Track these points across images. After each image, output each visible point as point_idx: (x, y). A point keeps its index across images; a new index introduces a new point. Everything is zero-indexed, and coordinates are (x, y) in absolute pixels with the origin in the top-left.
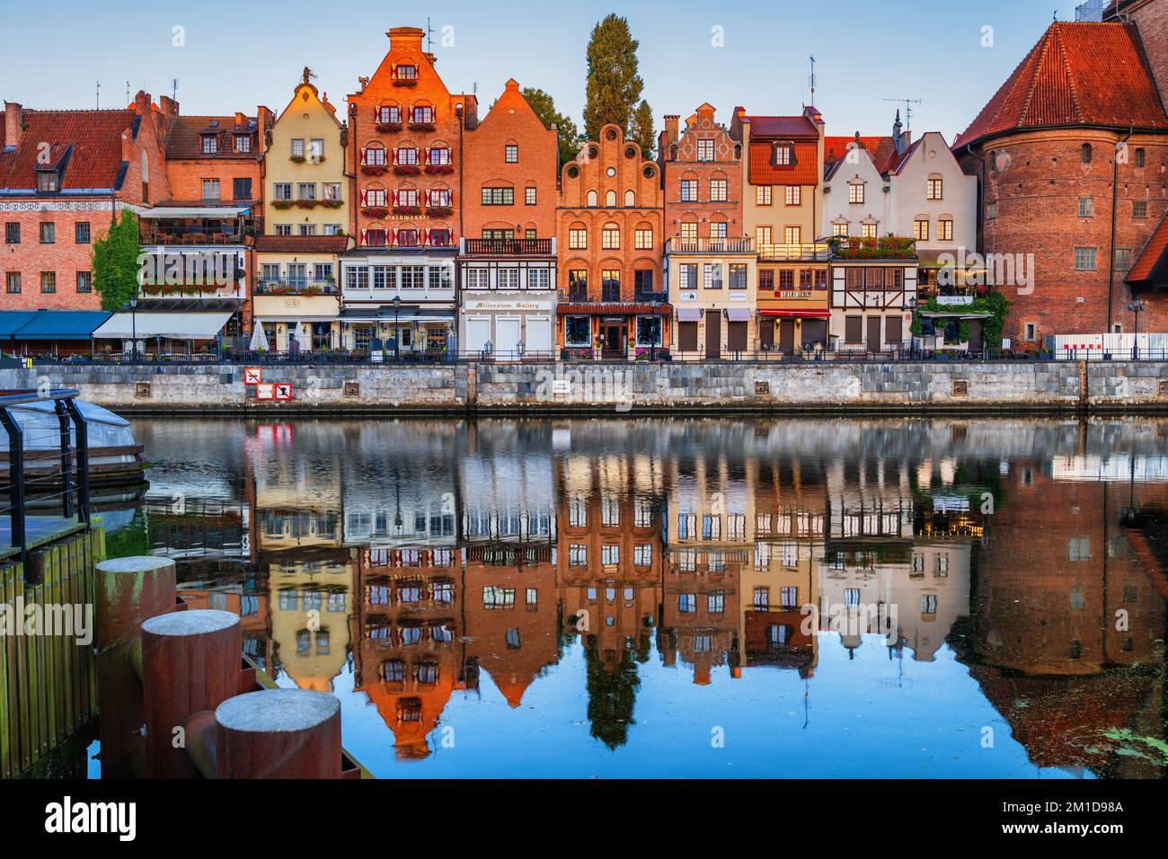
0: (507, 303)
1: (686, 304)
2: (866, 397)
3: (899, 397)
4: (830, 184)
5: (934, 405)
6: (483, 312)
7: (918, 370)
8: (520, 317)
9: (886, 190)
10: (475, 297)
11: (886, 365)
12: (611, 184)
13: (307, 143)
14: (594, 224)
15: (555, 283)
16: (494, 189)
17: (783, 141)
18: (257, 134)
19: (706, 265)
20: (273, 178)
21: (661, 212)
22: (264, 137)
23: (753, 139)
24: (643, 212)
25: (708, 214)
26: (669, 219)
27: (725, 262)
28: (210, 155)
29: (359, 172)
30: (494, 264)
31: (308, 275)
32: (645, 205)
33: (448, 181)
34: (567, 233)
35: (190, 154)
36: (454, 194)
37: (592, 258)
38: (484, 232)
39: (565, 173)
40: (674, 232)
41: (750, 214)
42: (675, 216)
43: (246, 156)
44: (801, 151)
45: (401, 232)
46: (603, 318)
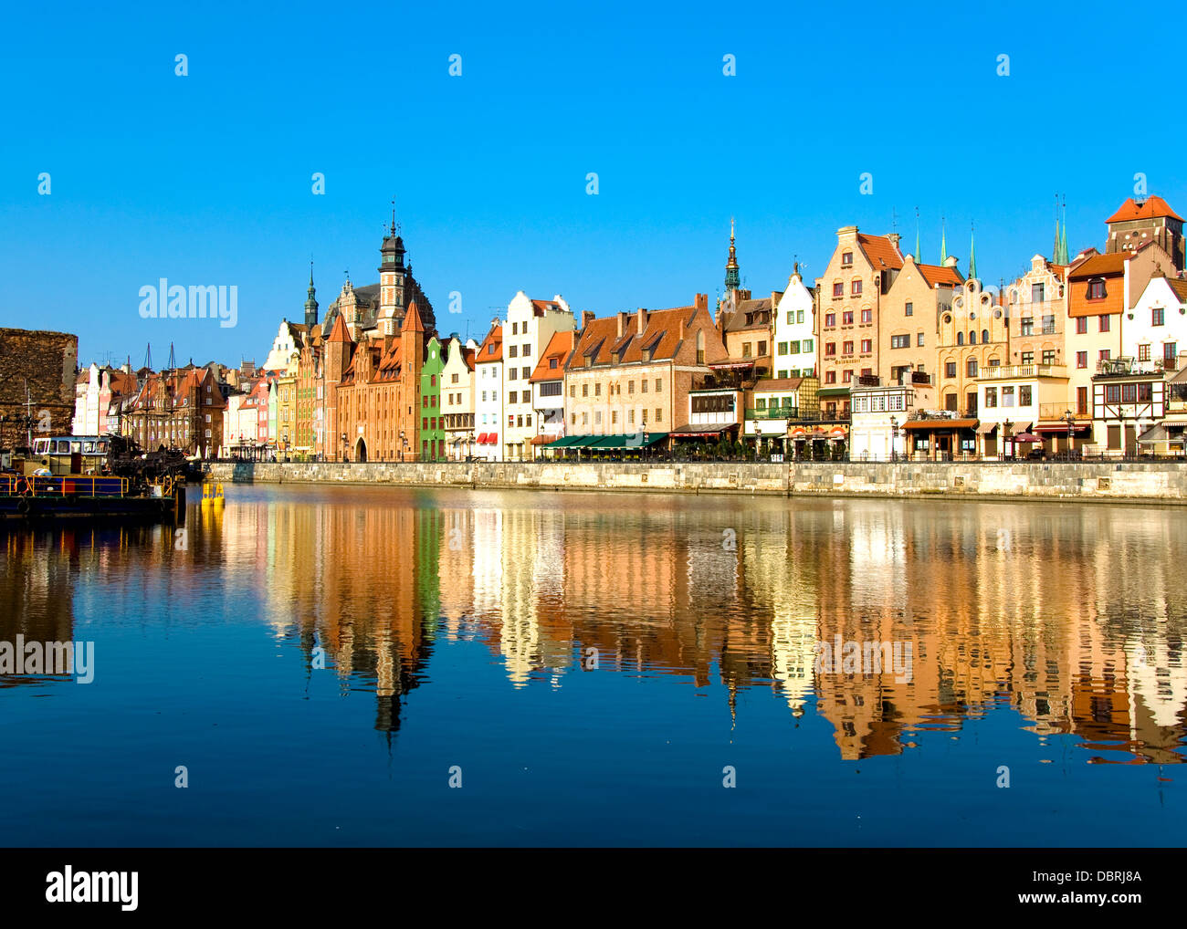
0: (876, 421)
1: (987, 417)
2: (1032, 490)
3: (1051, 490)
4: (1132, 312)
5: (1082, 497)
6: (863, 429)
7: (1071, 469)
9: (1182, 311)
10: (859, 418)
11: (1046, 465)
12: (972, 326)
13: (795, 314)
14: (960, 358)
15: (907, 405)
16: (898, 337)
17: (1096, 278)
18: (771, 310)
19: (1004, 388)
20: (778, 339)
21: (1005, 346)
22: (773, 312)
23: (1072, 279)
24: (993, 346)
25: (1040, 344)
26: (1012, 350)
27: (1016, 385)
28: (747, 328)
29: (822, 331)
30: (869, 394)
31: (780, 405)
32: (996, 339)
33: (871, 333)
34: (943, 366)
35: (739, 327)
36: (874, 343)
37: (960, 385)
38: (893, 368)
39: (942, 321)
40: (1016, 360)
41: (1072, 341)
42: (1016, 347)
43: (764, 326)
44: (1111, 285)
45: (845, 371)
46: (936, 431)
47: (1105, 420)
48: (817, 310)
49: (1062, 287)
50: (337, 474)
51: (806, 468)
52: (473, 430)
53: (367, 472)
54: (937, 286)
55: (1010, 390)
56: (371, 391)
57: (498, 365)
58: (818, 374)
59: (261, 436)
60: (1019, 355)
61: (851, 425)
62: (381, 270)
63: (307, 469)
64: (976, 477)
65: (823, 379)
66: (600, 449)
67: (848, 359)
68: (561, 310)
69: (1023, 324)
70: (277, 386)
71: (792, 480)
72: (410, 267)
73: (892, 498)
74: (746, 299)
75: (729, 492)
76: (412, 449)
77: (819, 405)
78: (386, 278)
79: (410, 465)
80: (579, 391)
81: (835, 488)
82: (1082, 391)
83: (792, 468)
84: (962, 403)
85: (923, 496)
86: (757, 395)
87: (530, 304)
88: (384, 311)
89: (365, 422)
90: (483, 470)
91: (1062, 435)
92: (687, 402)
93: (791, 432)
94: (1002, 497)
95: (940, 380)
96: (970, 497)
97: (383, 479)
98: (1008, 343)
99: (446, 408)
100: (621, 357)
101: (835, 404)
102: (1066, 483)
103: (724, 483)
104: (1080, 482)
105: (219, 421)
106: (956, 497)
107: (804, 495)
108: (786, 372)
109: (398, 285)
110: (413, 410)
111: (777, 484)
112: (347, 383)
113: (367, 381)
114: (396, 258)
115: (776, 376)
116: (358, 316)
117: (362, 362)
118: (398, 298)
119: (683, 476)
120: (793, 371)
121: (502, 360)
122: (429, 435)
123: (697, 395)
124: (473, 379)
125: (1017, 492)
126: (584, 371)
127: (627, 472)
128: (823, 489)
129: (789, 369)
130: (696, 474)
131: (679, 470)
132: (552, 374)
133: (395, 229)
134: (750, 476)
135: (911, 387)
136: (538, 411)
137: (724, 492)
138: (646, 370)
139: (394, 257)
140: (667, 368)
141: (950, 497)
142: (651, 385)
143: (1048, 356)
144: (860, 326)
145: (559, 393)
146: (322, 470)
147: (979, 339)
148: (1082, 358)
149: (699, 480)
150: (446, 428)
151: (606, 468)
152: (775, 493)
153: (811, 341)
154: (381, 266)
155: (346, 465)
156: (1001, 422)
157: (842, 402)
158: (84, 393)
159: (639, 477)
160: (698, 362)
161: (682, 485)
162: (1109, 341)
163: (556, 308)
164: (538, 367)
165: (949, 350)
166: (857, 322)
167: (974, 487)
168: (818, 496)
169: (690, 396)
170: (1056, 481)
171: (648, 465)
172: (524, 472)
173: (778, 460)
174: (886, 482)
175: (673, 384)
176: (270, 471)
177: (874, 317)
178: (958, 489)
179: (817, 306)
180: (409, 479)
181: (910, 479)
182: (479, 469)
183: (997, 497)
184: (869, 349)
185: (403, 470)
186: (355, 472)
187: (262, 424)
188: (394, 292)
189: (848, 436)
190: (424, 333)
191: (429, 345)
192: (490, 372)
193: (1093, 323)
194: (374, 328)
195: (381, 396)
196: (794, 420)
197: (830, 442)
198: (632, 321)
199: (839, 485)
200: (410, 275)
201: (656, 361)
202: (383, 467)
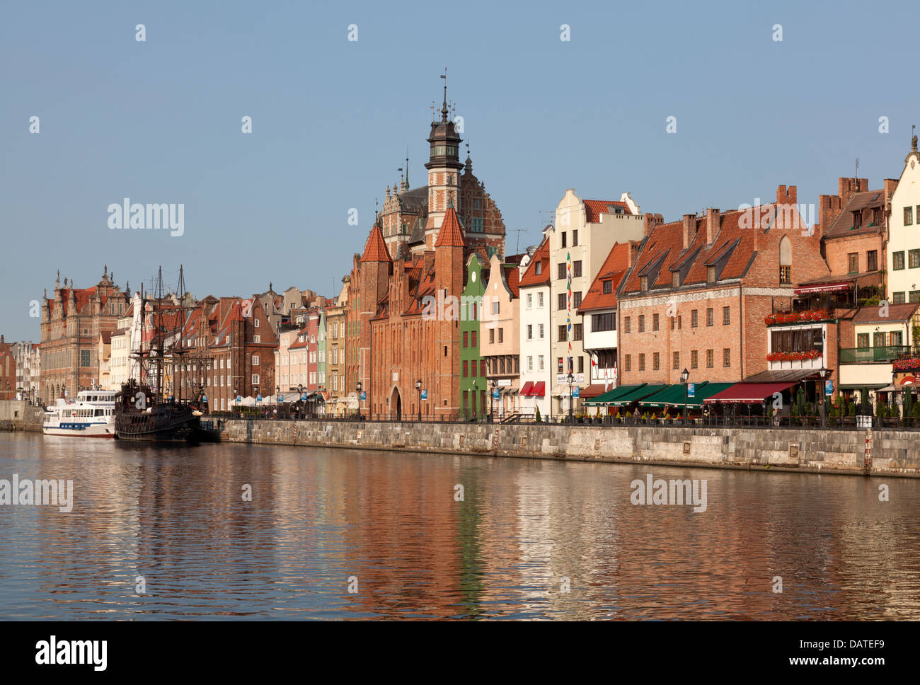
13: (914, 210)
18: (882, 206)
20: (892, 247)
22: (886, 208)
28: (853, 232)
31: (888, 343)
35: (843, 231)
43: (874, 228)
50: (351, 437)
51: (888, 436)
52: (518, 377)
53: (381, 433)
56: (406, 325)
57: (545, 289)
59: (311, 382)
62: (429, 166)
63: (321, 429)
66: (654, 404)
68: (628, 213)
70: (327, 318)
71: (869, 455)
72: (469, 162)
74: (858, 191)
75: (789, 469)
76: (449, 403)
78: (435, 176)
79: (427, 426)
80: (635, 324)
83: (869, 437)
86: (860, 329)
87: (582, 206)
88: (432, 220)
89: (400, 367)
90: (503, 433)
92: (765, 340)
93: (898, 382)
97: (398, 443)
99: (486, 348)
100: (683, 277)
103: (785, 457)
105: (269, 363)
107: (885, 475)
108: (903, 293)
109: (450, 184)
110: (449, 351)
112: (382, 316)
113: (402, 313)
114: (447, 151)
115: (890, 300)
116: (404, 227)
117: (398, 287)
118: (450, 201)
119: (732, 447)
120: (912, 293)
121: (548, 283)
122: (470, 384)
123: (777, 329)
124: (517, 310)
126: (640, 296)
127: (666, 439)
128: (910, 469)
129: (907, 289)
130: (748, 444)
131: (728, 437)
132: (605, 301)
133: (446, 112)
134: (816, 448)
136: (591, 352)
137: (783, 470)
138: (710, 294)
139: (444, 148)
140: (736, 292)
142: (718, 316)
145: (612, 328)
146: (336, 431)
149: (752, 452)
150: (488, 375)
151: (643, 434)
152: (848, 472)
154: (428, 161)
155: (360, 424)
158: (128, 329)
159: (680, 447)
160: (781, 281)
161: (731, 459)
163: (621, 210)
164: (589, 292)
169: (769, 331)
171: (691, 430)
172: (549, 437)
173: (865, 425)
175: (744, 314)
176: (284, 431)
180: (425, 444)
182: (500, 432)
185: (420, 432)
186: (369, 433)
187: (312, 368)
188: (445, 193)
190: (465, 247)
191: (469, 263)
192: (535, 298)
194: (421, 243)
195: (416, 331)
196: (904, 364)
198: (701, 227)
200: (469, 171)
201: (723, 282)
202: (398, 428)
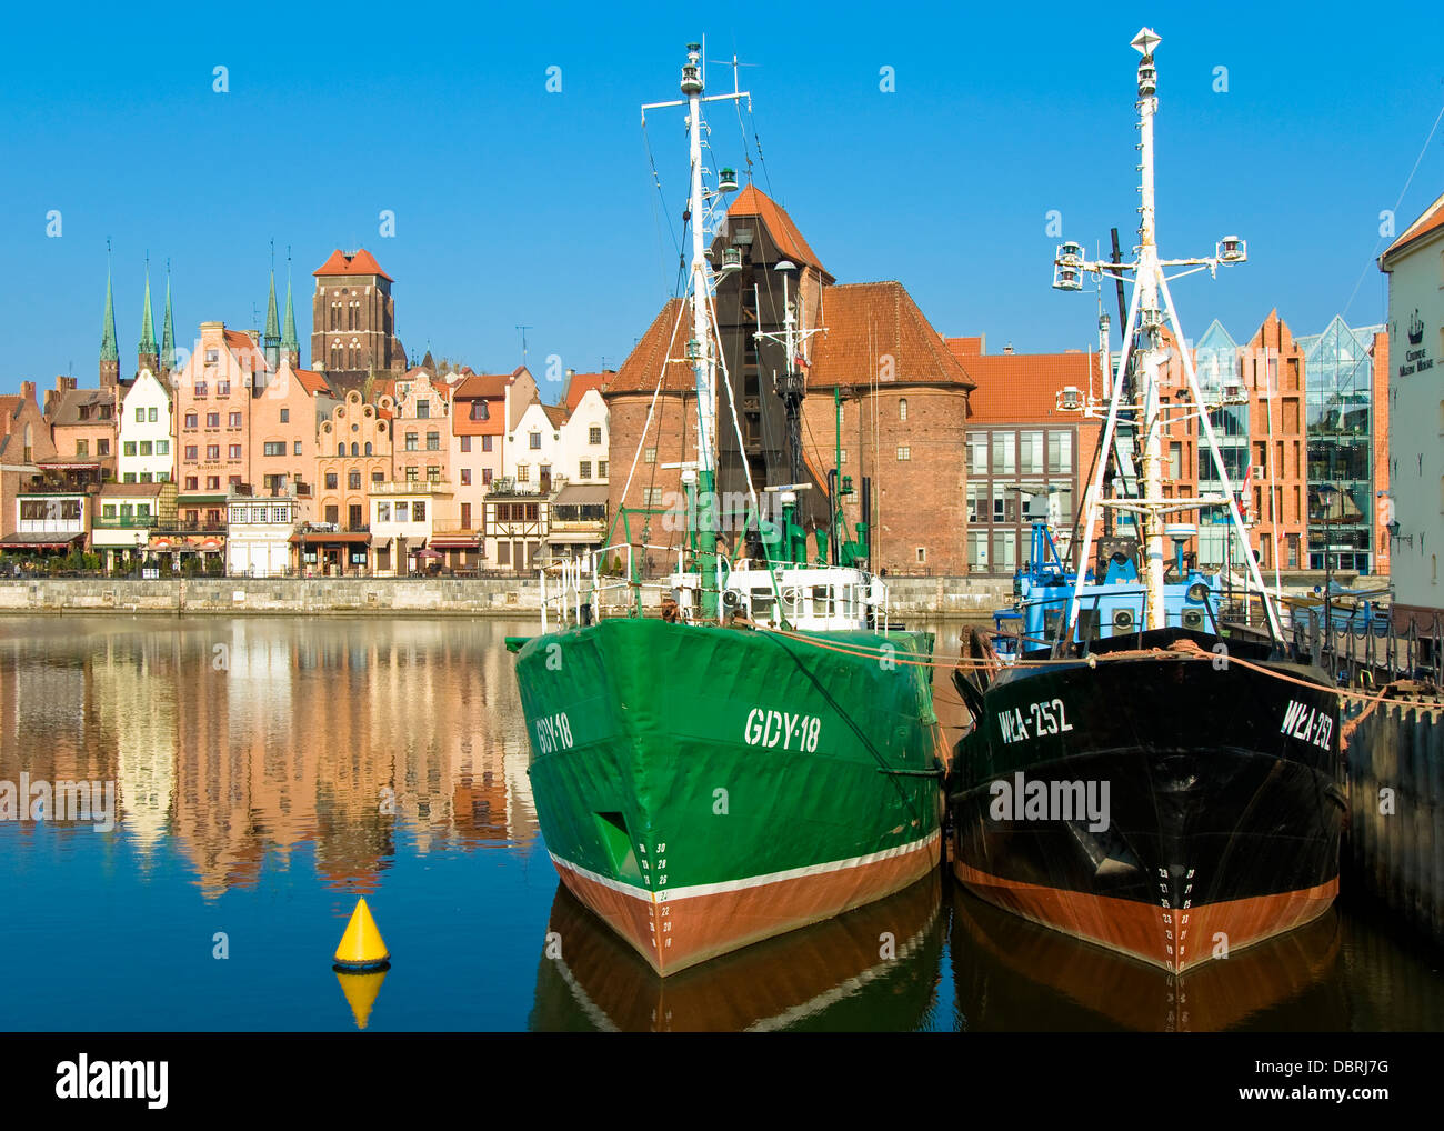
0: (257, 533)
1: (381, 531)
2: (445, 605)
3: (463, 605)
4: (513, 434)
5: (493, 611)
6: (242, 541)
7: (482, 585)
8: (266, 544)
9: (556, 437)
10: (237, 530)
12: (355, 438)
13: (147, 411)
14: (342, 470)
15: (293, 517)
16: (272, 443)
17: (479, 400)
18: (114, 404)
19: (397, 503)
20: (123, 439)
21: (390, 459)
22: (117, 407)
23: (457, 399)
24: (377, 459)
25: (425, 460)
26: (397, 465)
27: (410, 501)
28: (80, 423)
29: (181, 432)
30: (249, 504)
31: (135, 513)
32: (379, 453)
33: (241, 438)
34: (323, 477)
35: (70, 421)
36: (244, 448)
37: (343, 496)
38: (266, 476)
39: (322, 430)
40: (401, 475)
41: (455, 459)
42: (401, 462)
43: (105, 421)
44: (492, 407)
45: (209, 477)
46: (325, 545)
47: (496, 536)
48: (175, 409)
49: (446, 405)
51: (201, 585)
54: (315, 393)
55: (403, 506)
58: (175, 478)
60: (404, 470)
61: (227, 536)
64: (390, 593)
65: (182, 485)
67: (212, 464)
69: (407, 439)
71: (183, 599)
73: (301, 615)
74: (75, 388)
75: (104, 611)
77: (177, 513)
81: (235, 606)
82: (466, 508)
83: (183, 585)
84: (344, 516)
85: (334, 612)
86: (105, 501)
91: (455, 550)
92: (15, 507)
93: (153, 543)
94: (417, 613)
95: (320, 490)
96: (384, 613)
98: (392, 457)
101: (196, 512)
102: (477, 598)
103: (99, 601)
104: (491, 597)
106: (370, 613)
107: (197, 614)
108: (134, 475)
111: (165, 602)
115: (121, 479)
119: (41, 595)
120: (143, 475)
123: (28, 499)
125: (431, 607)
128: (221, 607)
129: (138, 471)
130: (59, 592)
135: (295, 499)
137: (98, 611)
141: (363, 613)
143: (433, 472)
144: (228, 430)
147: (362, 451)
148: (466, 477)
149: (63, 598)
152: (163, 612)
153: (167, 442)
156: (395, 536)
157: (205, 510)
160: (26, 460)
161: (39, 604)
162: (489, 460)
165: (330, 460)
166: (223, 426)
167: (388, 603)
168: (215, 614)
169: (19, 501)
170: (468, 596)
173: (153, 576)
174: (294, 598)
177: (244, 421)
178: (371, 605)
179: (175, 405)
181: (320, 595)
183: (412, 613)
184: (238, 453)
189: (223, 549)
193: (477, 442)
196: (156, 530)
197: (202, 555)
199: (239, 602)
